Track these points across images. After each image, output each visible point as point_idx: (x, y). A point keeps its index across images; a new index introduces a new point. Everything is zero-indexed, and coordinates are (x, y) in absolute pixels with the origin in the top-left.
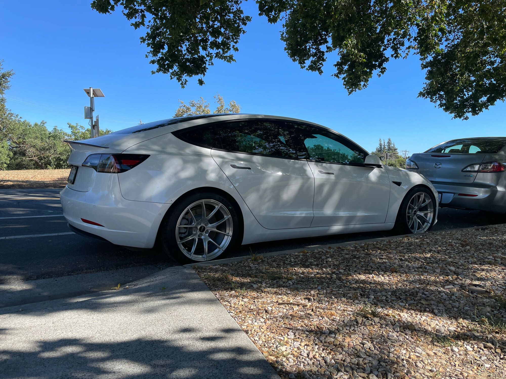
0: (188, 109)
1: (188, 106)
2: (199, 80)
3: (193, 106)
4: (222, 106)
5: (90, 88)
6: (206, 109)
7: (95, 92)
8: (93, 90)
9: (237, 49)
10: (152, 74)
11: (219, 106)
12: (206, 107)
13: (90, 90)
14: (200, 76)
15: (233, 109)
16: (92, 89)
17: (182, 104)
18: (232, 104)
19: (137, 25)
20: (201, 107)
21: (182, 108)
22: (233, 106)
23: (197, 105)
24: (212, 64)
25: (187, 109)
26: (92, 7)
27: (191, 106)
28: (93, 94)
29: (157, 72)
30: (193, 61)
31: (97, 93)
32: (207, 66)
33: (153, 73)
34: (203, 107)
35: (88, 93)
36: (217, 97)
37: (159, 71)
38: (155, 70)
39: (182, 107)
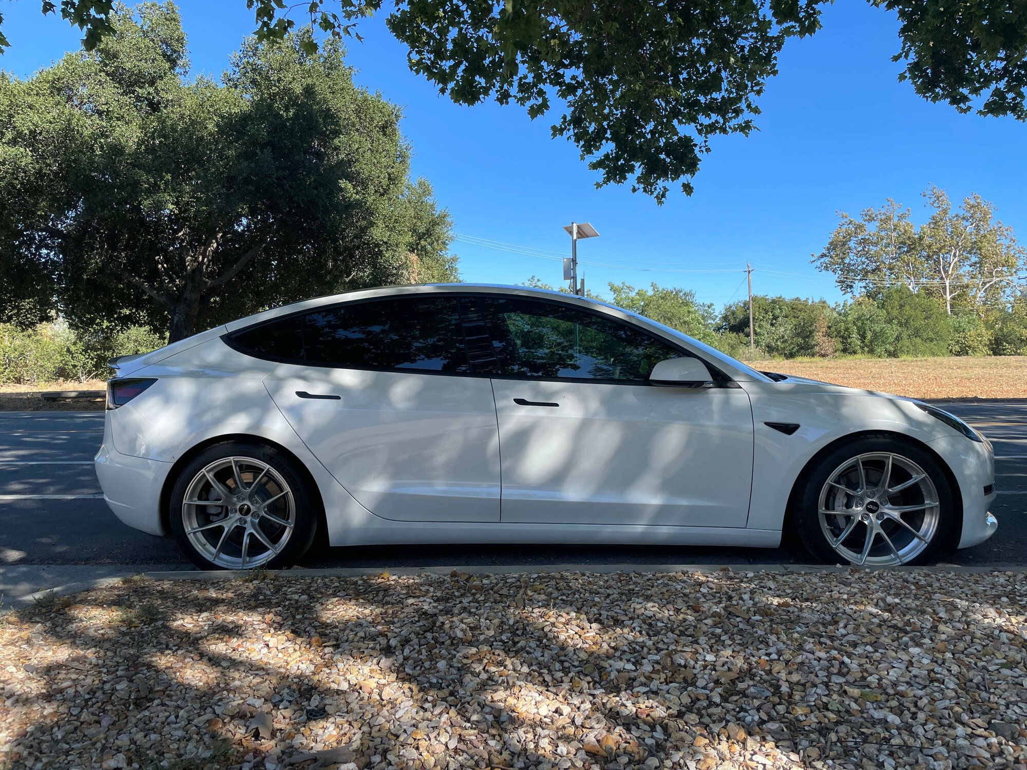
0: (860, 227)
1: (859, 220)
2: (684, 185)
3: (871, 219)
4: (945, 212)
5: (573, 223)
6: (903, 223)
7: (583, 229)
8: (579, 227)
9: (756, 111)
10: (597, 188)
11: (936, 212)
12: (901, 218)
13: (572, 227)
14: (684, 178)
15: (975, 212)
16: (575, 225)
17: (846, 220)
18: (972, 202)
19: (535, 112)
20: (888, 219)
21: (844, 228)
22: (973, 206)
23: (879, 217)
24: (708, 150)
25: (856, 229)
26: (455, 102)
27: (865, 221)
28: (578, 232)
29: (605, 183)
30: (669, 149)
31: (587, 231)
32: (699, 155)
33: (598, 185)
34: (895, 221)
35: (571, 233)
36: (928, 193)
37: (607, 180)
38: (601, 180)
39: (846, 226)
